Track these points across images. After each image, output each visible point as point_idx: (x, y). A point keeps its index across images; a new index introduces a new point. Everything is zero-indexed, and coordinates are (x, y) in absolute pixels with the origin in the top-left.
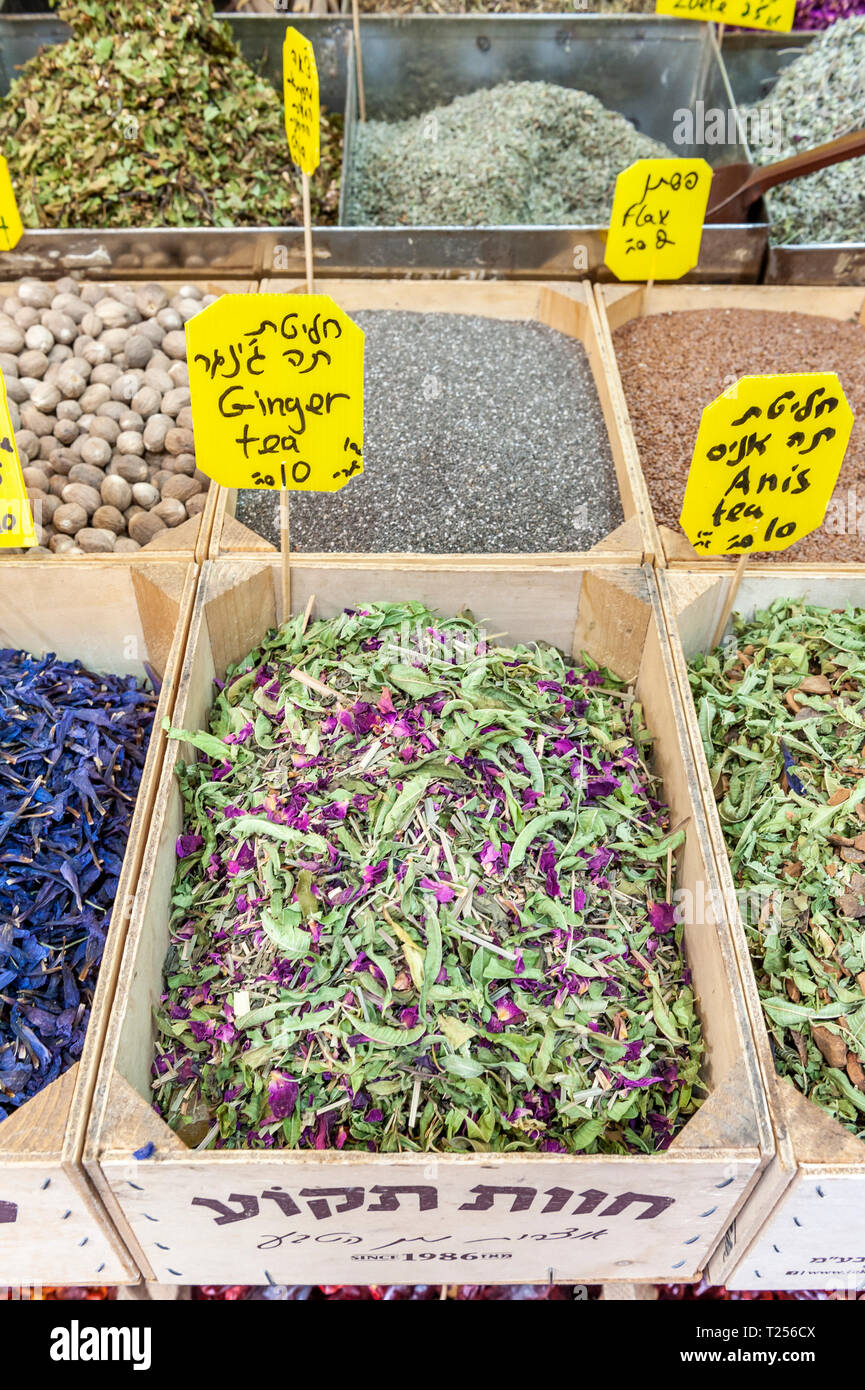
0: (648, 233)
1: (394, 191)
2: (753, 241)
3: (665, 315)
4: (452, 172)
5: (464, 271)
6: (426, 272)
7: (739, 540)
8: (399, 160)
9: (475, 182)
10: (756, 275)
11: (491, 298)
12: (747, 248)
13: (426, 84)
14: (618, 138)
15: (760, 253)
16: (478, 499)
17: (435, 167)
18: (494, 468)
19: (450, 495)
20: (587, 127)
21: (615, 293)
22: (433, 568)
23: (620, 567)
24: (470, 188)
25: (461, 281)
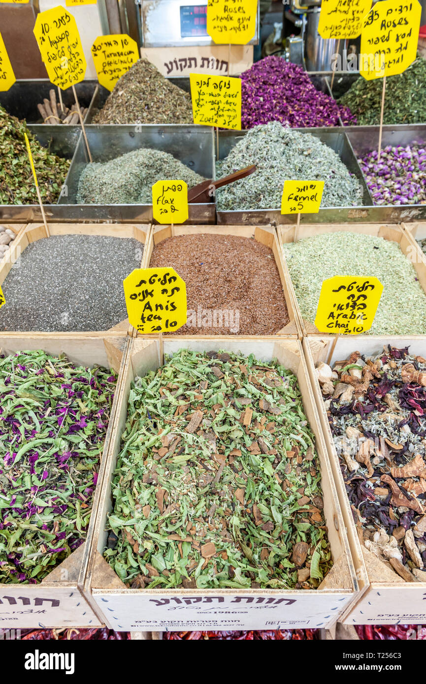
0: (168, 207)
1: (91, 190)
2: (210, 209)
3: (180, 236)
4: (110, 183)
5: (104, 220)
6: (90, 220)
7: (155, 328)
8: (93, 178)
9: (117, 187)
10: (213, 222)
11: (115, 230)
12: (209, 211)
13: (116, 149)
14: (177, 170)
15: (214, 214)
16: (78, 309)
17: (104, 181)
18: (87, 297)
19: (68, 307)
20: (165, 165)
21: (158, 228)
22: (46, 338)
23: (118, 337)
24: (115, 189)
25: (104, 224)
